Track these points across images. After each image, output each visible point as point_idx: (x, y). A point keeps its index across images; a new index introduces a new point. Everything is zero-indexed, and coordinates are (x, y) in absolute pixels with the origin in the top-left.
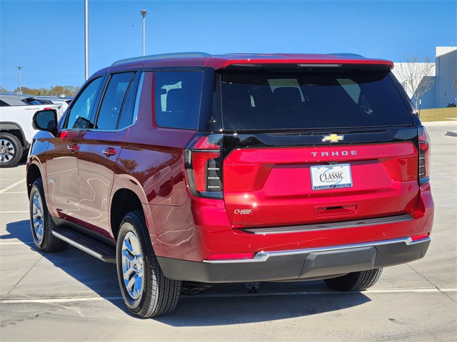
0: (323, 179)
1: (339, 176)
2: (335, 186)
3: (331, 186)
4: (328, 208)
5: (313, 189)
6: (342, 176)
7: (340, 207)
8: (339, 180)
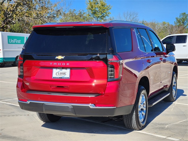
0: (57, 74)
1: (64, 74)
2: (61, 78)
3: (60, 78)
4: (58, 87)
5: (53, 78)
6: (66, 74)
7: (63, 87)
8: (64, 75)
